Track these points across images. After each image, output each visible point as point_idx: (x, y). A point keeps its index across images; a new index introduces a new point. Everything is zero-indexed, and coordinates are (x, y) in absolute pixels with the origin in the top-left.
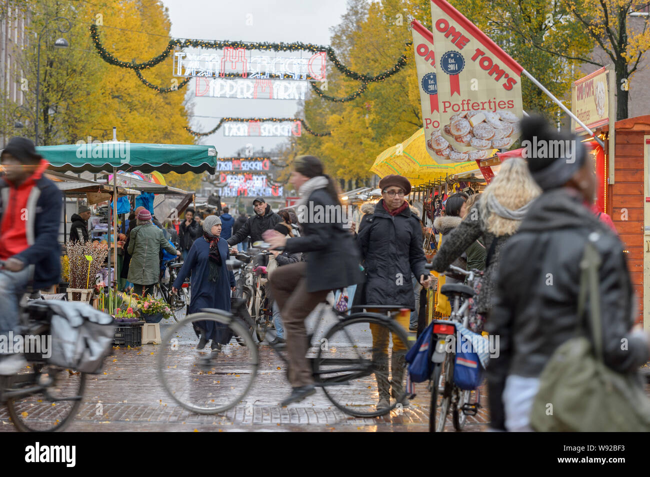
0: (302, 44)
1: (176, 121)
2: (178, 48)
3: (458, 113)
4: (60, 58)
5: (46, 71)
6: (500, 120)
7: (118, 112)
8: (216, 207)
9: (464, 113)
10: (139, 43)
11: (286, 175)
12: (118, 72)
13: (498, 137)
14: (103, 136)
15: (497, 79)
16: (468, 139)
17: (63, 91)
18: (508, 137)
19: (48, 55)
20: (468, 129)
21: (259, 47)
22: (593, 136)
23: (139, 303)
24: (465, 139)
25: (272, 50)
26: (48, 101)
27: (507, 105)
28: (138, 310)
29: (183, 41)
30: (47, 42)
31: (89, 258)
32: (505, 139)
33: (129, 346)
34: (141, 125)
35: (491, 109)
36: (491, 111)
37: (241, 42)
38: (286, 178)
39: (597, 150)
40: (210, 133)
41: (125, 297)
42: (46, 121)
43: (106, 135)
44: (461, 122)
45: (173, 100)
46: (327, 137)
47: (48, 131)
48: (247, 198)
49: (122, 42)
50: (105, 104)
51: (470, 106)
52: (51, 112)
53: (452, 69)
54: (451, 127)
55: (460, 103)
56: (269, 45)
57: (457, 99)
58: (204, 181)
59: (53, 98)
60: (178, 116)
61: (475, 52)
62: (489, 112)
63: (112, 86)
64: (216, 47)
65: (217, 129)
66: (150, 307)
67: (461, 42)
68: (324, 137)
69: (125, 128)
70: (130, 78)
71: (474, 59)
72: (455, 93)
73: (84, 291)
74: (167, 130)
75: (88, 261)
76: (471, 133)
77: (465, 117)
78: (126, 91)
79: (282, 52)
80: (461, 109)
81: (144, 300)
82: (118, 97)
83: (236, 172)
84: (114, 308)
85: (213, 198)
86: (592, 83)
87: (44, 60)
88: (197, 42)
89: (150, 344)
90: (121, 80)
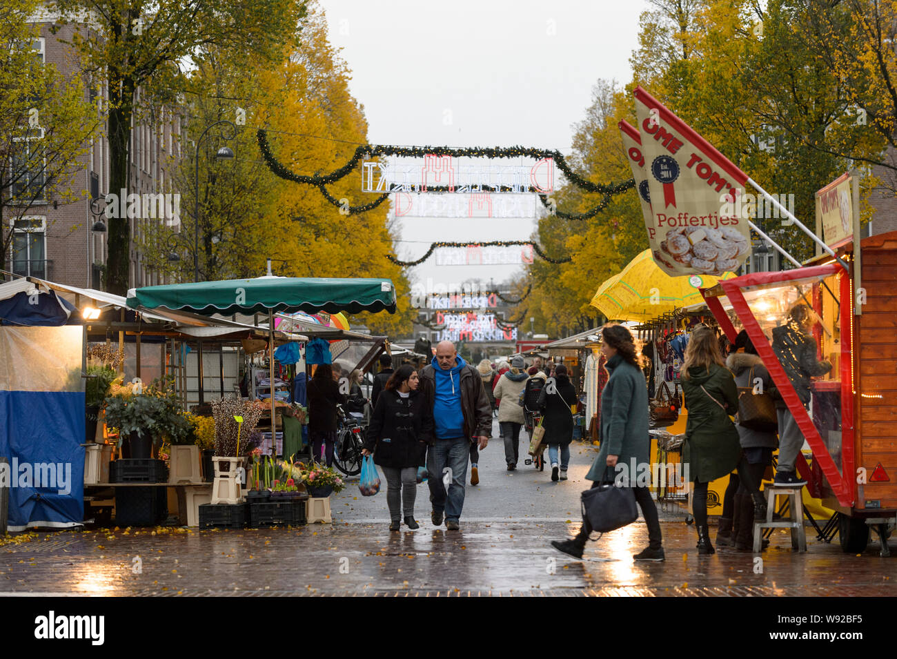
0: (523, 148)
1: (376, 248)
2: (367, 157)
3: (675, 228)
4: (225, 171)
5: (208, 188)
6: (723, 238)
7: (301, 238)
8: (425, 356)
9: (682, 229)
10: (323, 150)
11: (521, 313)
12: (299, 188)
13: (722, 257)
14: (282, 269)
15: (718, 190)
16: (689, 259)
17: (229, 213)
18: (734, 258)
19: (209, 169)
20: (688, 248)
21: (470, 153)
22: (835, 258)
23: (304, 473)
24: (684, 259)
25: (485, 156)
26: (210, 226)
27: (731, 221)
28: (303, 482)
29: (373, 148)
30: (207, 153)
31: (239, 419)
32: (730, 261)
33: (289, 526)
34: (328, 254)
35: (712, 225)
36: (713, 227)
37: (445, 147)
38: (521, 316)
39: (841, 273)
40: (419, 262)
41: (285, 466)
42: (209, 251)
43: (286, 267)
44: (678, 239)
45: (372, 222)
46: (567, 263)
47: (211, 263)
48: (473, 343)
49: (304, 150)
50: (284, 228)
51: (688, 220)
52: (215, 240)
53: (665, 176)
54: (669, 243)
55: (676, 217)
56: (481, 151)
57: (673, 212)
58: (415, 322)
59: (216, 222)
60: (378, 242)
61: (691, 158)
62: (710, 228)
63: (292, 205)
64: (415, 155)
65: (426, 256)
66: (316, 478)
67: (674, 145)
68: (562, 264)
69: (310, 258)
70: (314, 195)
71: (690, 165)
72: (671, 205)
73: (233, 459)
74: (364, 260)
75: (238, 423)
76: (691, 251)
77: (683, 233)
78: (309, 212)
79: (497, 159)
80: (678, 223)
81: (310, 470)
82: (299, 219)
83: (456, 312)
84: (271, 479)
85: (422, 344)
86: (835, 192)
87: (204, 174)
88: (391, 148)
89: (318, 523)
90: (303, 198)
